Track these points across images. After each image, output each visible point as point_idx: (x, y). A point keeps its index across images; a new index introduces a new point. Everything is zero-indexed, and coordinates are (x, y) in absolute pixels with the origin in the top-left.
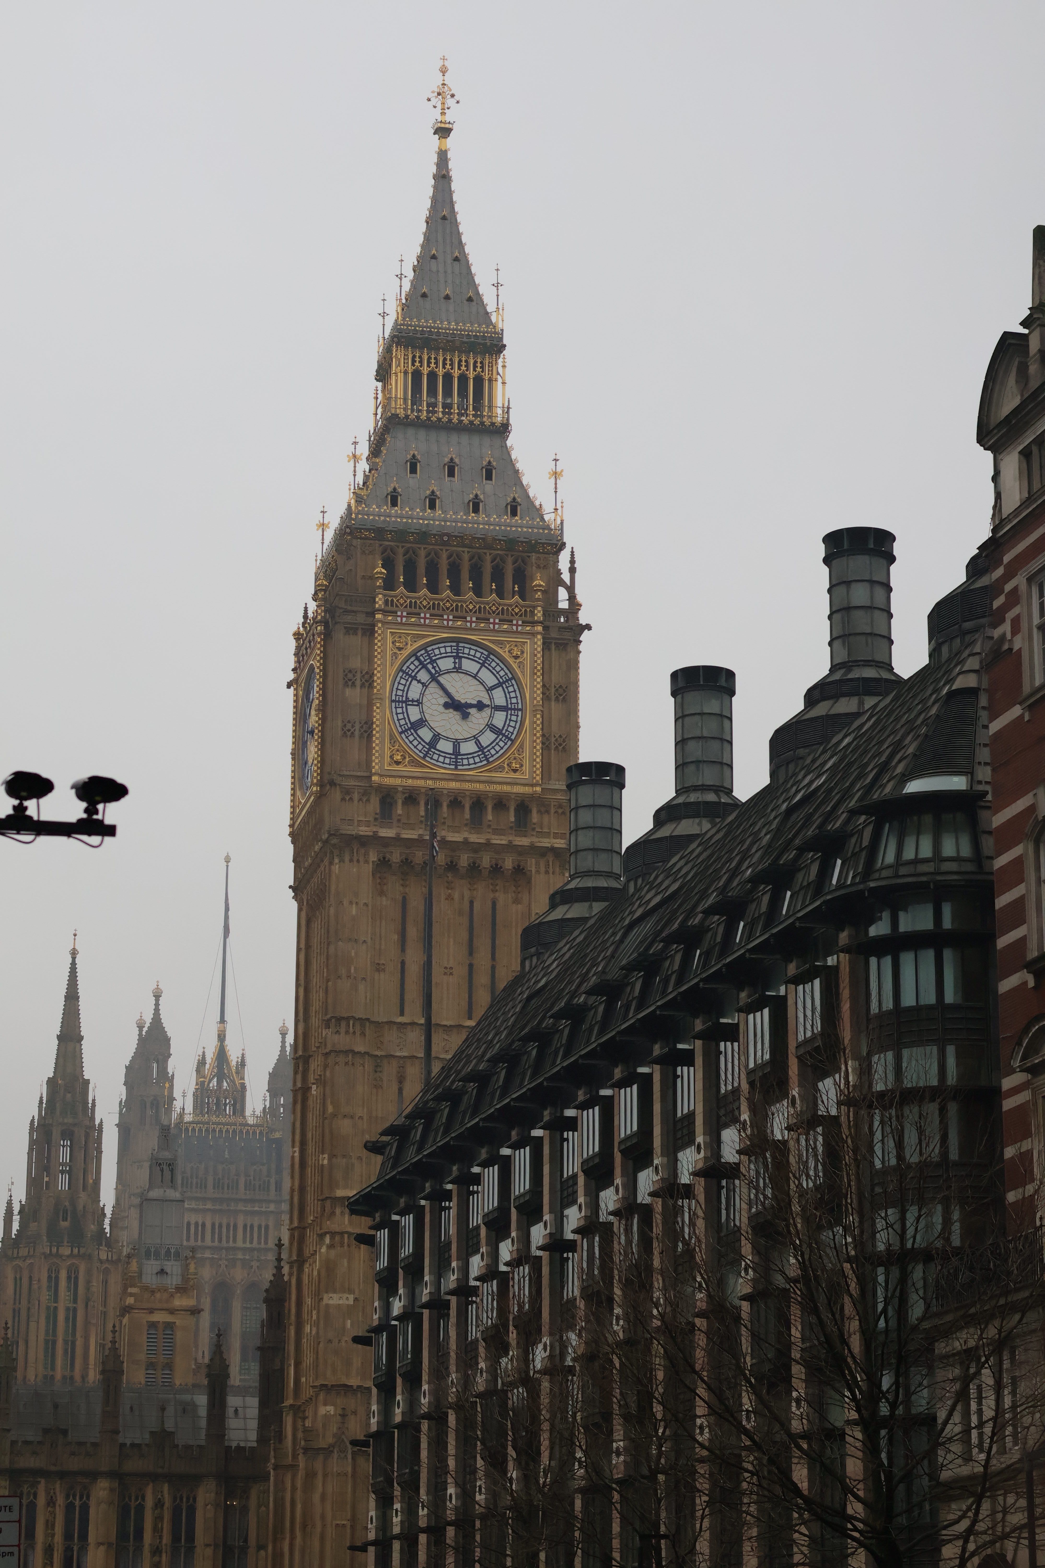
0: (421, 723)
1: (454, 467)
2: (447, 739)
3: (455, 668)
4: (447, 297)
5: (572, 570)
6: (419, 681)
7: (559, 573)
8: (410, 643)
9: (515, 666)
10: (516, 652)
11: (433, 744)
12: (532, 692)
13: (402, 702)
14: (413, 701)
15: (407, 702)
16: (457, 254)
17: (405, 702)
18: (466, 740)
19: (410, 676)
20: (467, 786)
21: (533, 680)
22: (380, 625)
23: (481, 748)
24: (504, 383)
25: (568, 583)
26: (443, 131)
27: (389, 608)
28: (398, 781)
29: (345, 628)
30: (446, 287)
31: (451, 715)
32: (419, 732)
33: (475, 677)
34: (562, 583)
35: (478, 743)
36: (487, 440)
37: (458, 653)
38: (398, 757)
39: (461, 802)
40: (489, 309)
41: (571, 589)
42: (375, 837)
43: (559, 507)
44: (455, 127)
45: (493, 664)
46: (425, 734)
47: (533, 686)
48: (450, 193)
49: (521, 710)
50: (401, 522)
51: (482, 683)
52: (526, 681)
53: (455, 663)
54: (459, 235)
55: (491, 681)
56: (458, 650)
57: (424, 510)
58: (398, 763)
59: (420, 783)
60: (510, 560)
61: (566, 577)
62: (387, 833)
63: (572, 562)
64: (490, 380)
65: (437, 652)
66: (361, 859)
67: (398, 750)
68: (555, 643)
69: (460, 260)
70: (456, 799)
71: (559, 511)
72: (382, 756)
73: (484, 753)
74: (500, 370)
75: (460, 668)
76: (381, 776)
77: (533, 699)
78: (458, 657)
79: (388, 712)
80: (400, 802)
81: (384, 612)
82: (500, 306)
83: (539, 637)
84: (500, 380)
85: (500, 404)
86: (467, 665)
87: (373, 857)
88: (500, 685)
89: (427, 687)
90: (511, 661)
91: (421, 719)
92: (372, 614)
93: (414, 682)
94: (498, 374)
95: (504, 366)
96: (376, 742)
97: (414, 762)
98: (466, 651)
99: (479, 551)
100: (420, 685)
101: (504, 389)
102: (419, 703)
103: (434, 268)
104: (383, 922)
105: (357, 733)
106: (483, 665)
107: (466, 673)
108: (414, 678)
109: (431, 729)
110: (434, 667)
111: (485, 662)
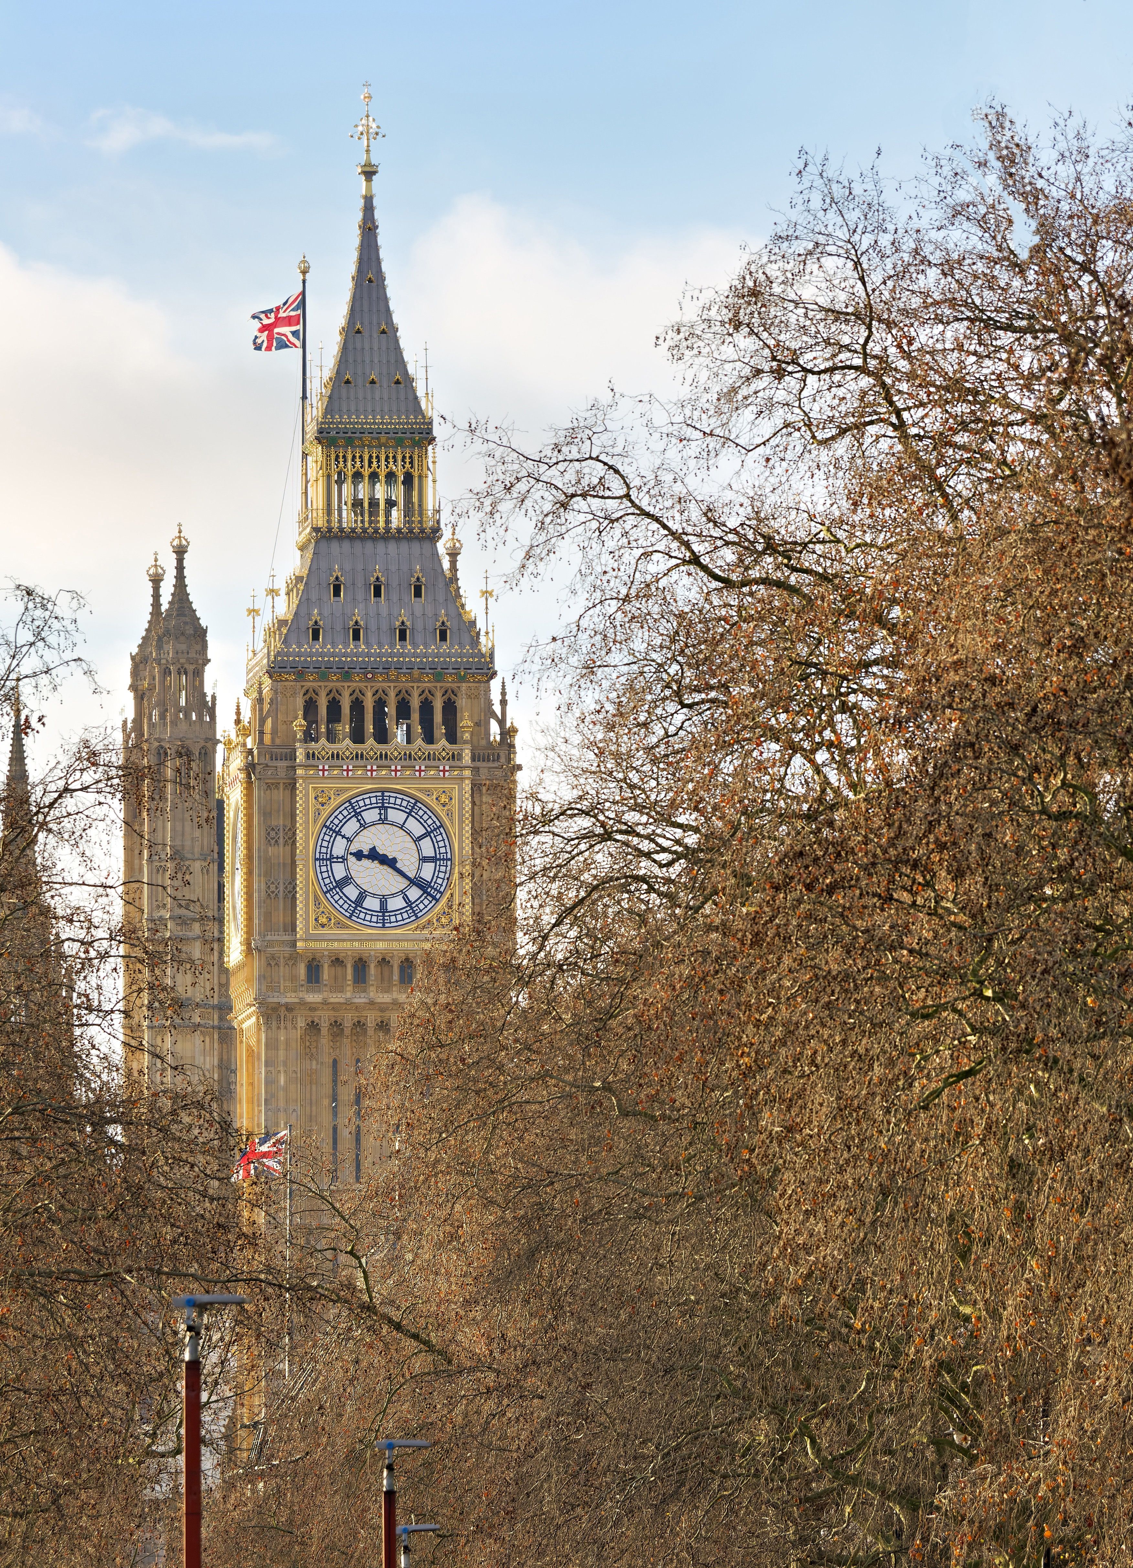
0: (347, 880)
1: (380, 587)
2: (374, 895)
3: (380, 819)
4: (373, 382)
5: (504, 702)
6: (343, 837)
7: (490, 704)
8: (333, 797)
9: (443, 815)
10: (443, 799)
11: (359, 901)
12: (461, 842)
13: (327, 860)
14: (337, 858)
15: (331, 859)
16: (383, 327)
17: (330, 859)
18: (393, 895)
19: (334, 831)
20: (395, 945)
21: (461, 829)
22: (301, 781)
23: (409, 904)
24: (434, 481)
25: (500, 716)
26: (369, 173)
27: (310, 762)
28: (324, 945)
29: (266, 784)
30: (372, 369)
31: (377, 870)
32: (344, 890)
33: (402, 827)
34: (493, 715)
35: (406, 898)
36: (416, 546)
37: (383, 803)
38: (323, 920)
39: (389, 963)
40: (418, 394)
41: (502, 722)
42: (303, 1003)
43: (490, 630)
44: (379, 169)
45: (420, 813)
46: (351, 892)
47: (461, 836)
48: (377, 248)
49: (450, 860)
50: (323, 661)
51: (409, 833)
52: (454, 830)
53: (380, 814)
54: (386, 300)
55: (419, 831)
56: (383, 800)
57: (346, 645)
58: (323, 926)
59: (347, 945)
60: (439, 694)
61: (497, 708)
62: (313, 998)
63: (504, 694)
64: (420, 477)
65: (361, 804)
66: (289, 1025)
67: (323, 912)
68: (485, 786)
69: (389, 332)
70: (384, 959)
71: (490, 635)
72: (307, 920)
73: (412, 908)
74: (431, 465)
75: (386, 819)
76: (306, 940)
77: (461, 848)
78: (383, 808)
79: (311, 873)
80: (326, 966)
81: (306, 767)
82: (430, 392)
83: (467, 782)
84: (430, 478)
85: (430, 507)
86: (393, 815)
87: (301, 1023)
88: (427, 834)
89: (352, 841)
90: (438, 809)
91: (347, 876)
92: (294, 768)
93: (339, 837)
94: (428, 469)
95: (434, 462)
96: (300, 906)
97: (339, 925)
98: (392, 800)
99: (406, 685)
100: (345, 841)
101: (434, 488)
102: (343, 859)
103: (359, 346)
104: (314, 1087)
105: (281, 895)
106: (409, 814)
107: (392, 824)
108: (338, 833)
109: (357, 886)
110: (359, 821)
111: (411, 811)
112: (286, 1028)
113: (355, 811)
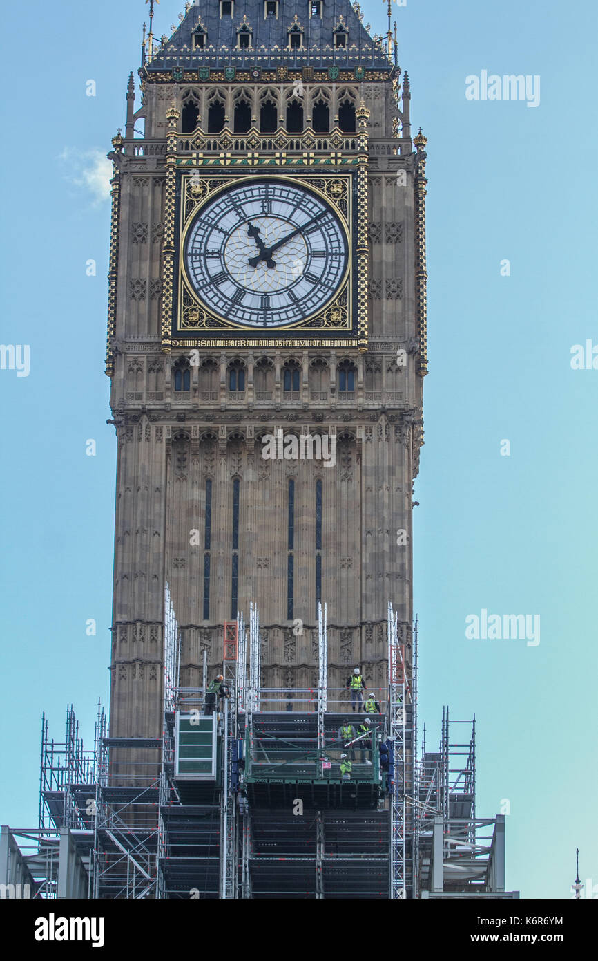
0: (223, 276)
1: (274, 3)
2: (254, 292)
3: (263, 212)
5: (407, 97)
6: (221, 230)
8: (208, 188)
9: (335, 205)
10: (336, 189)
11: (236, 299)
12: (356, 232)
13: (200, 255)
14: (213, 253)
15: (206, 254)
17: (203, 254)
18: (277, 292)
19: (210, 225)
20: (277, 344)
21: (357, 218)
22: (172, 170)
23: (295, 301)
25: (402, 111)
27: (184, 151)
28: (194, 344)
29: (134, 179)
32: (220, 287)
33: (288, 220)
34: (394, 111)
35: (291, 295)
37: (267, 195)
38: (193, 317)
39: (271, 363)
41: (405, 117)
42: (169, 411)
45: (310, 205)
46: (228, 289)
47: (356, 225)
49: (344, 254)
50: (204, 60)
51: (296, 227)
52: (348, 221)
53: (263, 207)
56: (267, 192)
58: (194, 323)
59: (221, 344)
60: (334, 93)
61: (399, 104)
62: (182, 405)
63: (406, 86)
65: (242, 196)
66: (152, 437)
67: (194, 309)
68: (386, 178)
70: (264, 361)
71: (393, 36)
72: (174, 317)
73: (298, 306)
75: (270, 212)
76: (172, 339)
78: (267, 200)
79: (182, 267)
80: (196, 369)
81: (178, 156)
83: (363, 169)
86: (277, 208)
87: (167, 433)
88: (317, 227)
89: (230, 236)
90: (331, 200)
91: (223, 272)
92: (163, 159)
93: (215, 232)
96: (167, 302)
97: (214, 322)
98: (278, 193)
100: (222, 235)
102: (220, 254)
105: (147, 295)
106: (297, 207)
107: (277, 217)
108: (215, 227)
109: (235, 282)
110: (238, 214)
111: (299, 203)
112: (148, 440)
113: (234, 203)
